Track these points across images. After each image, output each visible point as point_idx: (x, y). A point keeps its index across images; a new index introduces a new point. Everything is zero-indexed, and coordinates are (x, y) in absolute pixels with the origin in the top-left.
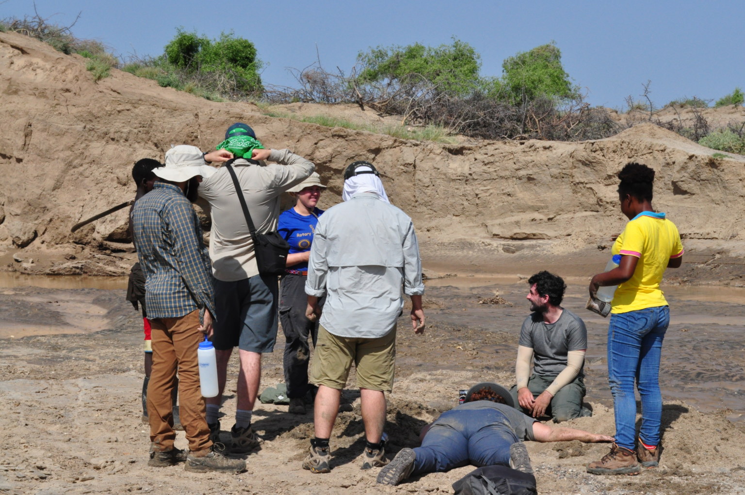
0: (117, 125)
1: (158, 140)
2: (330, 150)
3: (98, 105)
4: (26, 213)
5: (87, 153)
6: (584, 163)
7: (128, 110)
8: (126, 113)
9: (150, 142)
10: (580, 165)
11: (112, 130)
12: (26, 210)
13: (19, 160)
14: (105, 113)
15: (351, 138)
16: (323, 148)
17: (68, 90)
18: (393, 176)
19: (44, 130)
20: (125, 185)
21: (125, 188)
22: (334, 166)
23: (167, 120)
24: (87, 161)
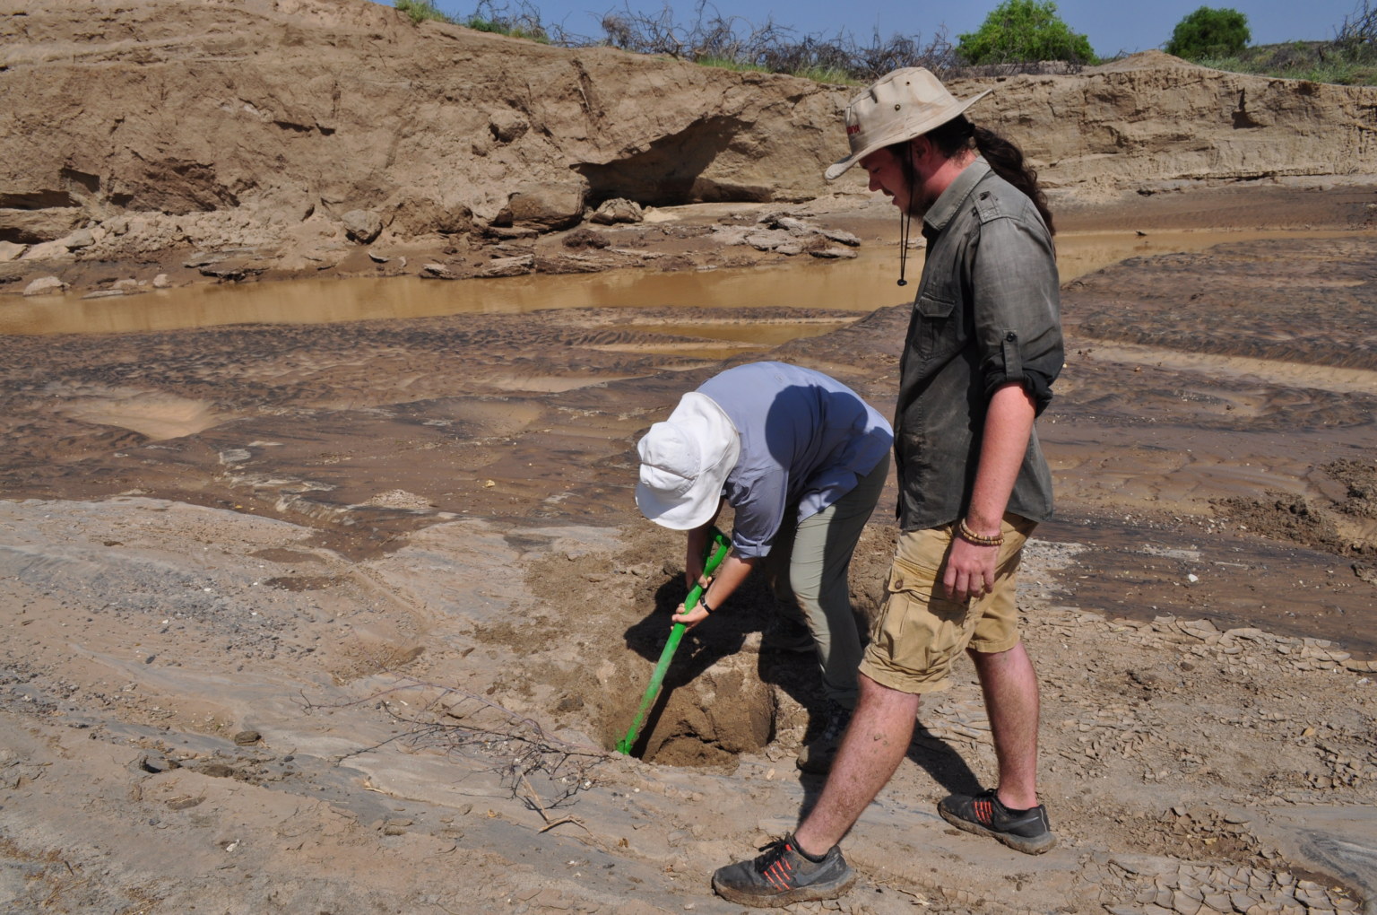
0: (453, 80)
1: (517, 96)
2: (741, 99)
3: (425, 55)
4: (352, 200)
5: (418, 118)
6: (1102, 98)
7: (468, 60)
8: (466, 63)
9: (500, 100)
10: (1097, 101)
11: (448, 87)
12: (352, 195)
13: (328, 132)
14: (436, 65)
15: (767, 83)
16: (733, 97)
17: (378, 37)
18: (823, 126)
19: (357, 91)
20: (484, 155)
21: (485, 158)
22: (744, 118)
23: (528, 70)
24: (419, 128)
